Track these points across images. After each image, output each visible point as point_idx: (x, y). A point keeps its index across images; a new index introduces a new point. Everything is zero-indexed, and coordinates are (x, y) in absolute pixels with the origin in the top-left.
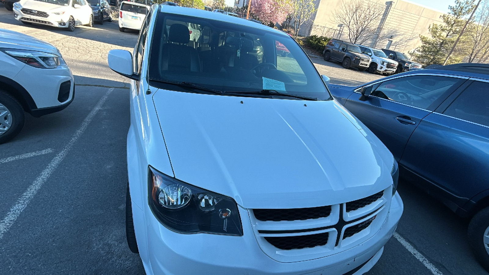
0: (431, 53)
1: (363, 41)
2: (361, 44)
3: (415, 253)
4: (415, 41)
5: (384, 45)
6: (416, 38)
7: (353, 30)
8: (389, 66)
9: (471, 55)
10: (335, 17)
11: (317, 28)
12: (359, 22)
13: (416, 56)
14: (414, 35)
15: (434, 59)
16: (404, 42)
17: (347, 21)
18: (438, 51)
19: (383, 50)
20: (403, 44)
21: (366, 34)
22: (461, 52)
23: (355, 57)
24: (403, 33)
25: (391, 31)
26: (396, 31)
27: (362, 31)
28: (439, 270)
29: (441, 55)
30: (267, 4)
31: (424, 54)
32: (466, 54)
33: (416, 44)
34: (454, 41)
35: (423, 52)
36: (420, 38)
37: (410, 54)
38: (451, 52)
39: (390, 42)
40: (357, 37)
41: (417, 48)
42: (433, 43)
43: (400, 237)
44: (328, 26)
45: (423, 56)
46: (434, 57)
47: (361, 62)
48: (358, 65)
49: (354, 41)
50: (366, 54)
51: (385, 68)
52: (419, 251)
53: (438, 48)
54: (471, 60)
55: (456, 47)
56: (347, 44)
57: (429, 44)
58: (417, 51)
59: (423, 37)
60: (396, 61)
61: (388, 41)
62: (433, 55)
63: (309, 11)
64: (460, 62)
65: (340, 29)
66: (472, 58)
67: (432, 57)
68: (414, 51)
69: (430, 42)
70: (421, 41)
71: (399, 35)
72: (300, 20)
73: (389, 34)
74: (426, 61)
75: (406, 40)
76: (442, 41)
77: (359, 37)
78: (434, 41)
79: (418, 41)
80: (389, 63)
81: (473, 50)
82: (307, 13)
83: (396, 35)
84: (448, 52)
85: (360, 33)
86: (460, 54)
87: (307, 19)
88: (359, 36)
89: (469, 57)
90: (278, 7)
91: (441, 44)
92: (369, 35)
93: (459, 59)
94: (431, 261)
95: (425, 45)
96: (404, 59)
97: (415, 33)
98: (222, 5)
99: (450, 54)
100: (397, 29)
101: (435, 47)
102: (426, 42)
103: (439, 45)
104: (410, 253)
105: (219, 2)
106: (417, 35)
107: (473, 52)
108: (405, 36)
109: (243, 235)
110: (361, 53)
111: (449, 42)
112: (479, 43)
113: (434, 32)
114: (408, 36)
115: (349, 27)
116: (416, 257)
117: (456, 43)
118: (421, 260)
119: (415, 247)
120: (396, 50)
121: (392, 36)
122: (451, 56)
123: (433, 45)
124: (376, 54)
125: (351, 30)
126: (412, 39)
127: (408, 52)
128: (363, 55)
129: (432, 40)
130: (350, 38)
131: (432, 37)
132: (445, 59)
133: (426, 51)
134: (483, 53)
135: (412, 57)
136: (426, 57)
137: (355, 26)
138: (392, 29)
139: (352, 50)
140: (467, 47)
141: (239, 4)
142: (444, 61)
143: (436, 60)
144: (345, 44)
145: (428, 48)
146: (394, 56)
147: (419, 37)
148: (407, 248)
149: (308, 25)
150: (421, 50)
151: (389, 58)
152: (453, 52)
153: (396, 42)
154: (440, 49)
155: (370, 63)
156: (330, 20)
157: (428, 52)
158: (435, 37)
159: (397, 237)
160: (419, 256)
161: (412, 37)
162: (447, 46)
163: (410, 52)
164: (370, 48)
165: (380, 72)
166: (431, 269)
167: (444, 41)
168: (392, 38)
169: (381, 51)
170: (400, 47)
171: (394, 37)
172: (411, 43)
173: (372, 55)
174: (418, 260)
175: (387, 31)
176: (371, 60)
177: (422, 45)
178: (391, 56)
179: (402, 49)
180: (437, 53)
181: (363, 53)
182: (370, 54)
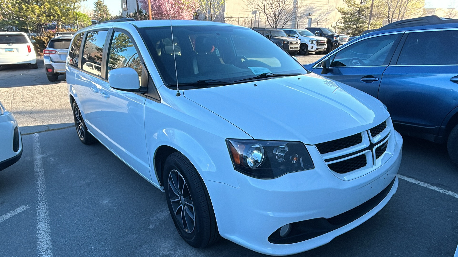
0: (353, 23)
1: (284, 24)
2: (283, 27)
3: (419, 183)
4: (333, 13)
5: (304, 24)
6: (333, 11)
7: (270, 15)
8: (319, 43)
9: (389, 17)
10: (247, 5)
11: (231, 20)
12: (273, 5)
13: (340, 29)
14: (330, 8)
15: (357, 27)
16: (323, 17)
17: (261, 7)
18: (358, 19)
19: (307, 29)
20: (323, 19)
21: (285, 16)
22: (379, 15)
23: (283, 42)
24: (319, 8)
25: (308, 8)
26: (312, 8)
27: (279, 14)
28: (441, 188)
29: (362, 22)
30: (167, 4)
31: (347, 25)
32: (384, 17)
33: (335, 16)
34: (369, 7)
35: (345, 23)
36: (338, 9)
37: (334, 27)
38: (371, 18)
39: (310, 19)
40: (276, 22)
41: (338, 20)
42: (351, 12)
43: (403, 176)
44: (241, 16)
45: (347, 27)
46: (357, 26)
47: (291, 46)
48: (288, 49)
49: (275, 26)
50: (292, 36)
51: (316, 47)
52: (421, 181)
53: (357, 16)
54: (390, 21)
55: (373, 12)
56: (270, 31)
57: (348, 14)
58: (339, 23)
59: (340, 8)
60: (324, 37)
61: (308, 19)
62: (355, 24)
63: (219, 4)
64: (381, 26)
65: (255, 16)
66: (390, 20)
67: (355, 27)
68: (336, 24)
69: (348, 12)
70: (339, 12)
71: (316, 11)
72: (211, 14)
73: (306, 11)
74: (350, 31)
75: (324, 14)
76: (358, 9)
77: (279, 21)
78: (351, 10)
79: (336, 14)
80: (318, 41)
81: (389, 12)
82: (217, 6)
83: (313, 12)
84: (367, 18)
85: (279, 16)
86: (378, 18)
87: (219, 12)
88: (278, 19)
89: (388, 20)
90: (181, 6)
91: (358, 12)
92: (288, 16)
93: (379, 23)
94: (432, 184)
95: (345, 16)
96: (331, 34)
97: (330, 6)
98: (106, 15)
99: (370, 19)
100: (312, 5)
101: (354, 16)
102: (344, 13)
103: (357, 14)
104: (415, 184)
105: (101, 12)
106: (333, 8)
107: (389, 14)
108: (322, 10)
109: (314, 167)
110: (286, 36)
111: (365, 8)
112: (391, 4)
113: (348, 2)
114: (324, 10)
115: (265, 12)
116: (421, 185)
117: (372, 9)
118: (425, 186)
119: (417, 179)
120: (319, 27)
121: (310, 14)
122: (372, 21)
123: (351, 14)
124: (302, 34)
125: (268, 16)
126: (329, 13)
127: (331, 26)
128: (289, 38)
129: (349, 10)
130: (270, 24)
131: (348, 6)
132: (367, 26)
133: (347, 22)
134: (398, 13)
135: (337, 30)
136: (349, 27)
137: (270, 10)
138: (307, 6)
139: (277, 36)
140: (383, 10)
141: (128, 10)
142: (367, 28)
143: (359, 29)
144: (268, 31)
145: (348, 18)
146: (320, 32)
147: (336, 9)
148: (411, 182)
149: (221, 18)
150: (343, 21)
151: (316, 36)
152: (372, 18)
153: (315, 19)
154: (359, 17)
155: (299, 44)
156: (243, 9)
157: (349, 22)
158: (351, 6)
159: (401, 177)
160: (422, 184)
161: (329, 10)
162: (364, 12)
163: (333, 26)
164: (294, 30)
165: (312, 51)
166: (435, 189)
167: (360, 8)
168: (310, 15)
169: (306, 30)
170: (321, 22)
171: (312, 13)
172: (330, 16)
173: (298, 36)
174: (423, 187)
175: (304, 9)
176: (299, 42)
177: (342, 16)
178: (317, 33)
179: (324, 24)
180: (357, 21)
181: (289, 36)
182: (296, 35)
